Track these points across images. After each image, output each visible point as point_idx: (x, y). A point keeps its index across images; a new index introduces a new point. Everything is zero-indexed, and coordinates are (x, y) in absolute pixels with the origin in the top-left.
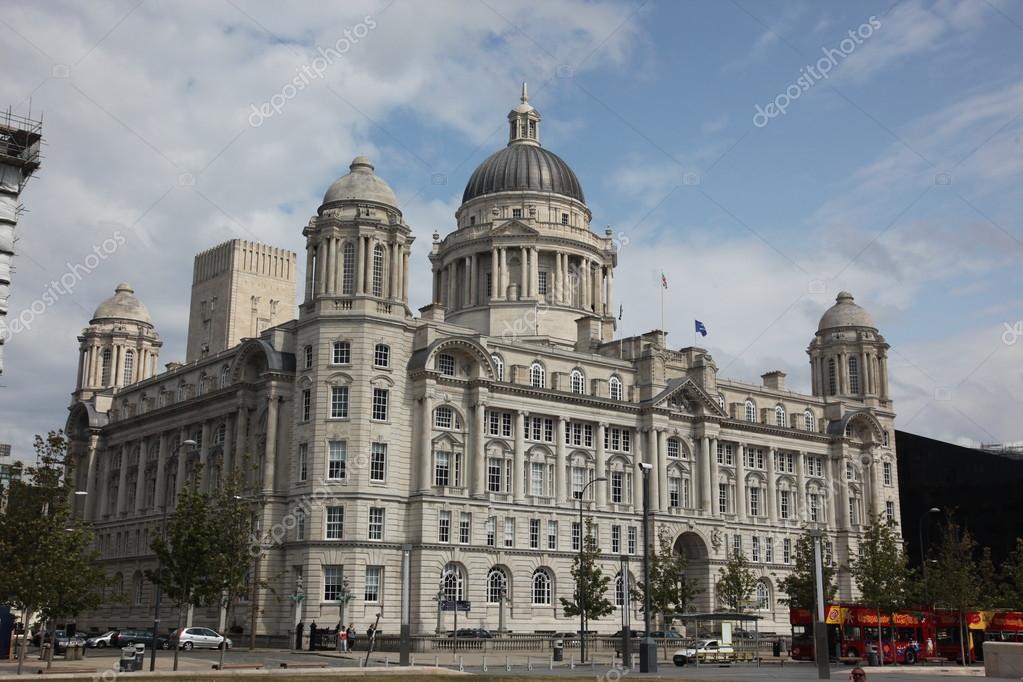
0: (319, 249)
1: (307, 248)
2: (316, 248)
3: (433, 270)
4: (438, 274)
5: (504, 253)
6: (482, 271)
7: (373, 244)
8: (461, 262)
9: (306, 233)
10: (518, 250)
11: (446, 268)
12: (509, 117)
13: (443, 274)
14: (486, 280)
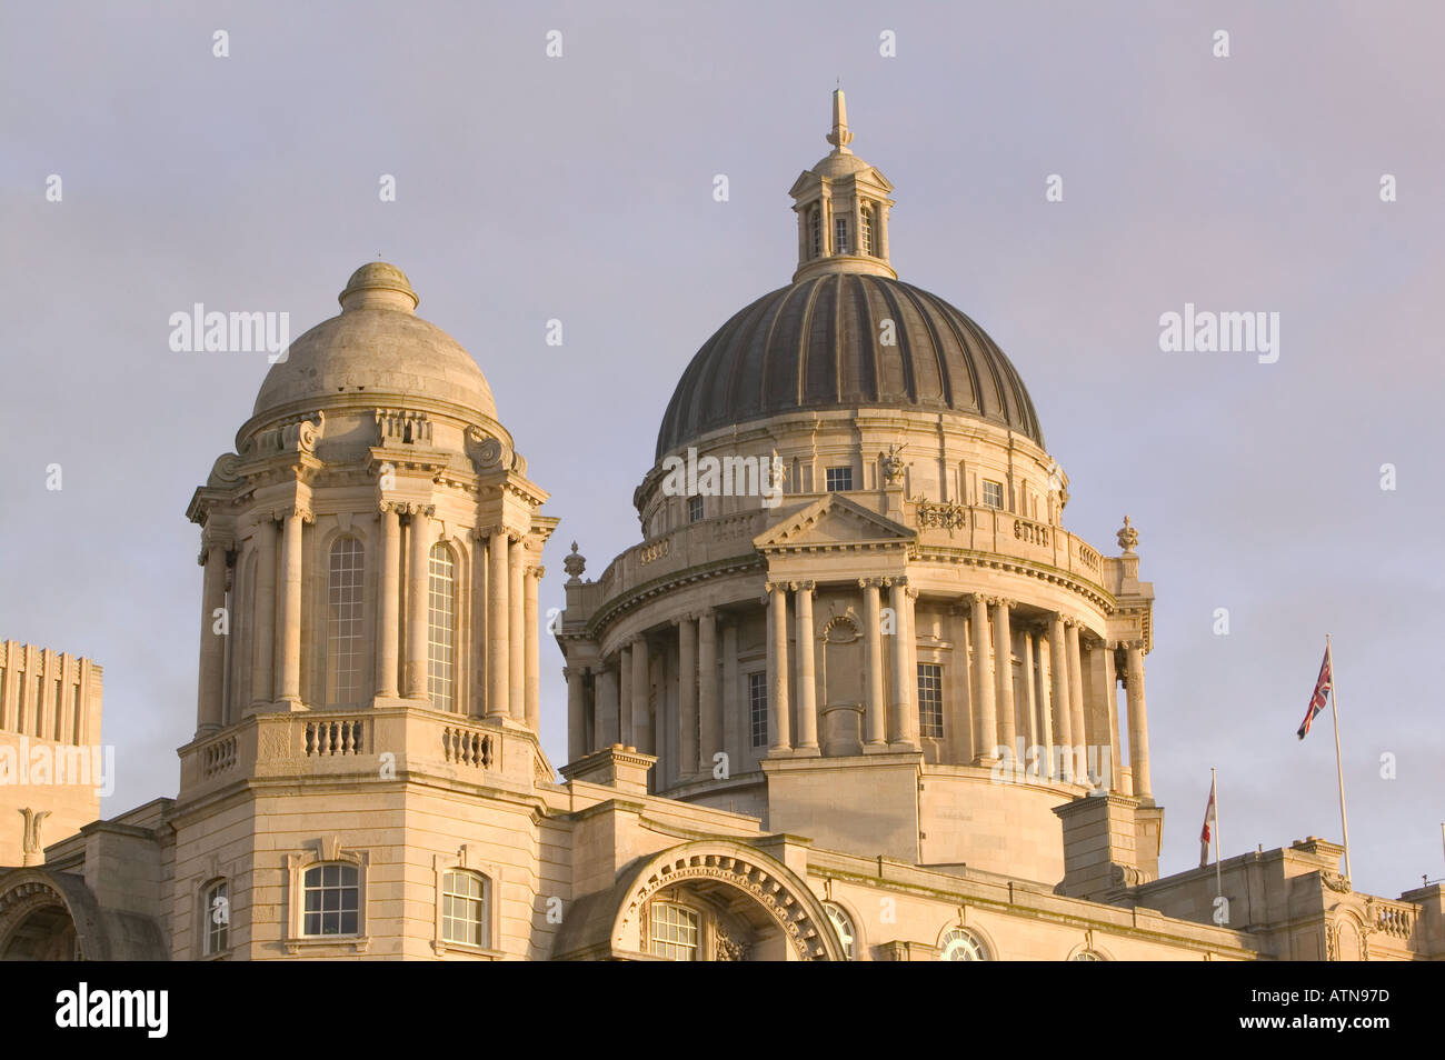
0: (242, 562)
1: (204, 560)
2: (231, 559)
3: (567, 673)
4: (584, 687)
5: (806, 601)
6: (731, 668)
7: (429, 533)
8: (662, 641)
9: (197, 513)
10: (852, 590)
11: (612, 666)
12: (795, 192)
13: (603, 684)
14: (746, 695)
